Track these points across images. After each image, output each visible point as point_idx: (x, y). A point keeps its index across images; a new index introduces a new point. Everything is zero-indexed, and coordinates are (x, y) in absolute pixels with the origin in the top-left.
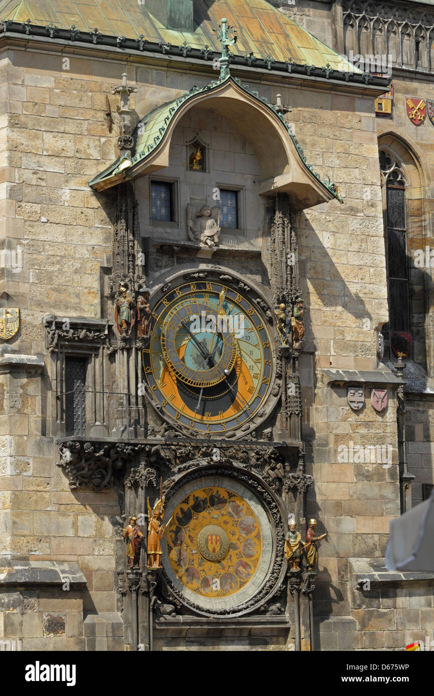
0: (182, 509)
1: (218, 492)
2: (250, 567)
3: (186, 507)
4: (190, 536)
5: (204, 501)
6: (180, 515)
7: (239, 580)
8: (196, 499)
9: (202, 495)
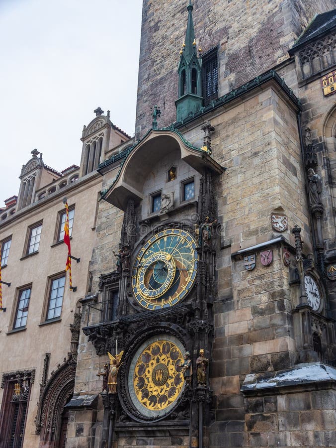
0: (150, 404)
1: (136, 386)
2: (164, 345)
3: (148, 402)
4: (161, 392)
5: (143, 391)
6: (153, 404)
7: (171, 348)
8: (143, 398)
9: (140, 394)
